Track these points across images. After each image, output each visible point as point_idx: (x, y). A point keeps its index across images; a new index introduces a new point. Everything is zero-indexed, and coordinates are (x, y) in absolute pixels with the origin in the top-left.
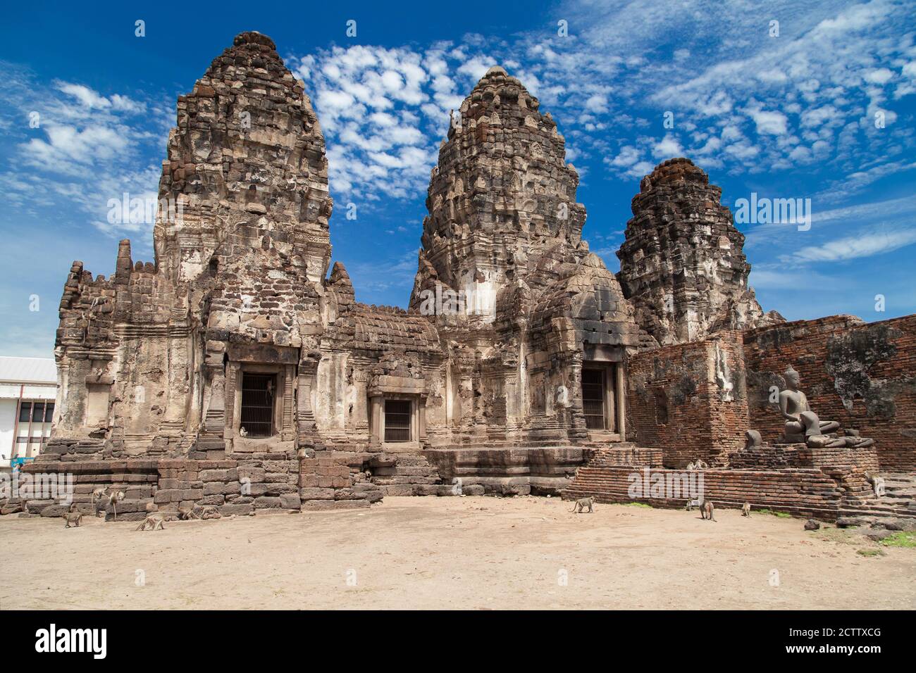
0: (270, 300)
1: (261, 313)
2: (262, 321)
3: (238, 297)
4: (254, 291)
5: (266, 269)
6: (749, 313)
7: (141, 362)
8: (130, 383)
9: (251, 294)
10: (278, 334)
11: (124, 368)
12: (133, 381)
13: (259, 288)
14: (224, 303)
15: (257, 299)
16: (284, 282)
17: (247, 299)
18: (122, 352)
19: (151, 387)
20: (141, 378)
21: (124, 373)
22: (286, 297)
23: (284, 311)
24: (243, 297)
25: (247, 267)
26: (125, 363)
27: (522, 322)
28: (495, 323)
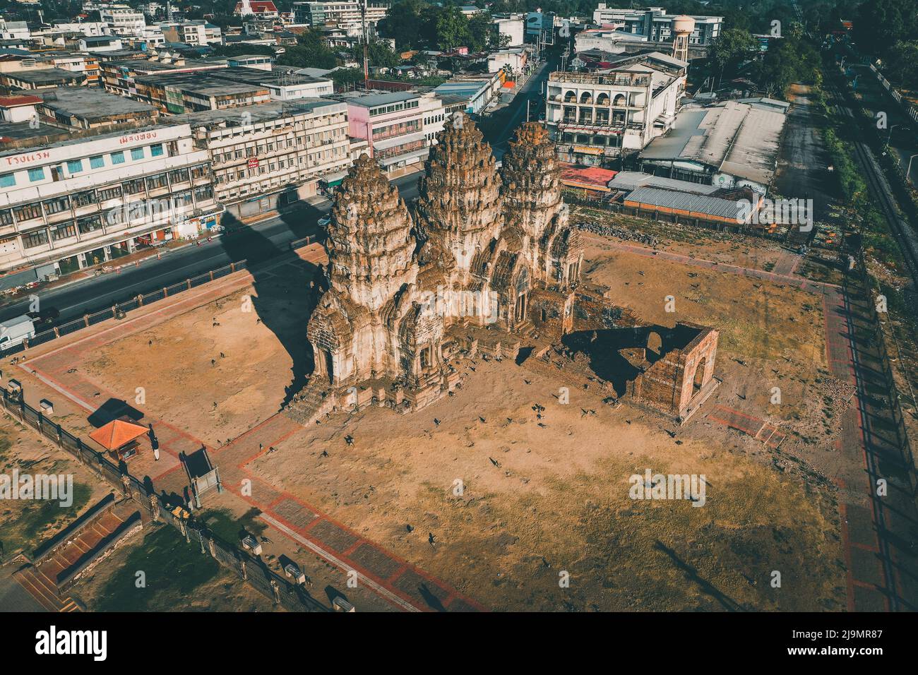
1: (429, 332)
2: (429, 335)
7: (363, 344)
9: (425, 328)
10: (433, 337)
11: (358, 348)
12: (361, 352)
14: (418, 334)
18: (356, 343)
19: (366, 351)
20: (363, 350)
22: (435, 324)
24: (423, 330)
27: (489, 280)
28: (471, 272)
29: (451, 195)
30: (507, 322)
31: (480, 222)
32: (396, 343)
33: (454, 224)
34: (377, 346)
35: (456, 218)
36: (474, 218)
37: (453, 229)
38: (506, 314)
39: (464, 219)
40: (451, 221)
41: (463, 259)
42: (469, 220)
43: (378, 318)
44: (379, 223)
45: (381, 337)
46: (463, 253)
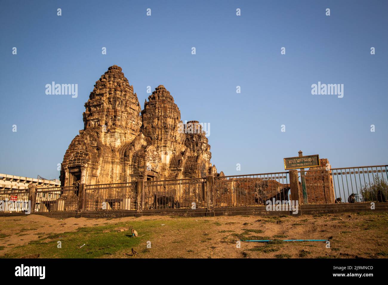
0: (155, 159)
1: (153, 162)
2: (153, 165)
3: (149, 158)
4: (152, 157)
5: (154, 151)
6: (215, 171)
7: (104, 171)
8: (102, 177)
9: (151, 157)
10: (156, 169)
11: (101, 172)
12: (103, 176)
13: (152, 155)
14: (147, 159)
15: (152, 159)
16: (157, 155)
17: (151, 158)
18: (100, 167)
19: (106, 178)
20: (104, 176)
21: (101, 174)
22: (157, 159)
23: (157, 162)
24: (150, 158)
25: (150, 150)
26: (101, 170)
27: (182, 169)
28: (170, 167)
29: (158, 120)
30: (195, 195)
31: (175, 138)
32: (129, 172)
33: (160, 137)
34: (114, 176)
35: (161, 132)
36: (172, 134)
37: (160, 139)
38: (194, 190)
39: (167, 132)
40: (158, 135)
41: (165, 158)
42: (169, 133)
43: (117, 154)
44: (123, 93)
45: (118, 169)
46: (166, 154)
